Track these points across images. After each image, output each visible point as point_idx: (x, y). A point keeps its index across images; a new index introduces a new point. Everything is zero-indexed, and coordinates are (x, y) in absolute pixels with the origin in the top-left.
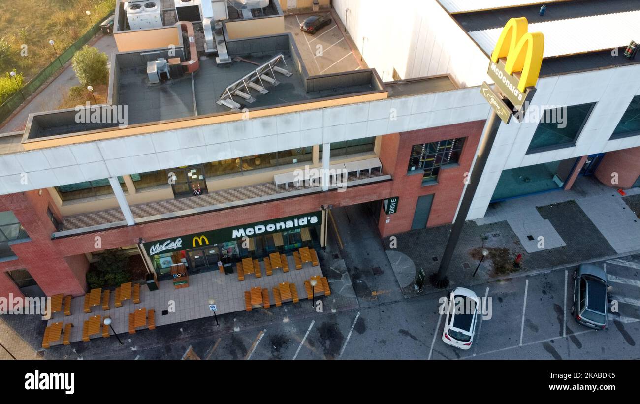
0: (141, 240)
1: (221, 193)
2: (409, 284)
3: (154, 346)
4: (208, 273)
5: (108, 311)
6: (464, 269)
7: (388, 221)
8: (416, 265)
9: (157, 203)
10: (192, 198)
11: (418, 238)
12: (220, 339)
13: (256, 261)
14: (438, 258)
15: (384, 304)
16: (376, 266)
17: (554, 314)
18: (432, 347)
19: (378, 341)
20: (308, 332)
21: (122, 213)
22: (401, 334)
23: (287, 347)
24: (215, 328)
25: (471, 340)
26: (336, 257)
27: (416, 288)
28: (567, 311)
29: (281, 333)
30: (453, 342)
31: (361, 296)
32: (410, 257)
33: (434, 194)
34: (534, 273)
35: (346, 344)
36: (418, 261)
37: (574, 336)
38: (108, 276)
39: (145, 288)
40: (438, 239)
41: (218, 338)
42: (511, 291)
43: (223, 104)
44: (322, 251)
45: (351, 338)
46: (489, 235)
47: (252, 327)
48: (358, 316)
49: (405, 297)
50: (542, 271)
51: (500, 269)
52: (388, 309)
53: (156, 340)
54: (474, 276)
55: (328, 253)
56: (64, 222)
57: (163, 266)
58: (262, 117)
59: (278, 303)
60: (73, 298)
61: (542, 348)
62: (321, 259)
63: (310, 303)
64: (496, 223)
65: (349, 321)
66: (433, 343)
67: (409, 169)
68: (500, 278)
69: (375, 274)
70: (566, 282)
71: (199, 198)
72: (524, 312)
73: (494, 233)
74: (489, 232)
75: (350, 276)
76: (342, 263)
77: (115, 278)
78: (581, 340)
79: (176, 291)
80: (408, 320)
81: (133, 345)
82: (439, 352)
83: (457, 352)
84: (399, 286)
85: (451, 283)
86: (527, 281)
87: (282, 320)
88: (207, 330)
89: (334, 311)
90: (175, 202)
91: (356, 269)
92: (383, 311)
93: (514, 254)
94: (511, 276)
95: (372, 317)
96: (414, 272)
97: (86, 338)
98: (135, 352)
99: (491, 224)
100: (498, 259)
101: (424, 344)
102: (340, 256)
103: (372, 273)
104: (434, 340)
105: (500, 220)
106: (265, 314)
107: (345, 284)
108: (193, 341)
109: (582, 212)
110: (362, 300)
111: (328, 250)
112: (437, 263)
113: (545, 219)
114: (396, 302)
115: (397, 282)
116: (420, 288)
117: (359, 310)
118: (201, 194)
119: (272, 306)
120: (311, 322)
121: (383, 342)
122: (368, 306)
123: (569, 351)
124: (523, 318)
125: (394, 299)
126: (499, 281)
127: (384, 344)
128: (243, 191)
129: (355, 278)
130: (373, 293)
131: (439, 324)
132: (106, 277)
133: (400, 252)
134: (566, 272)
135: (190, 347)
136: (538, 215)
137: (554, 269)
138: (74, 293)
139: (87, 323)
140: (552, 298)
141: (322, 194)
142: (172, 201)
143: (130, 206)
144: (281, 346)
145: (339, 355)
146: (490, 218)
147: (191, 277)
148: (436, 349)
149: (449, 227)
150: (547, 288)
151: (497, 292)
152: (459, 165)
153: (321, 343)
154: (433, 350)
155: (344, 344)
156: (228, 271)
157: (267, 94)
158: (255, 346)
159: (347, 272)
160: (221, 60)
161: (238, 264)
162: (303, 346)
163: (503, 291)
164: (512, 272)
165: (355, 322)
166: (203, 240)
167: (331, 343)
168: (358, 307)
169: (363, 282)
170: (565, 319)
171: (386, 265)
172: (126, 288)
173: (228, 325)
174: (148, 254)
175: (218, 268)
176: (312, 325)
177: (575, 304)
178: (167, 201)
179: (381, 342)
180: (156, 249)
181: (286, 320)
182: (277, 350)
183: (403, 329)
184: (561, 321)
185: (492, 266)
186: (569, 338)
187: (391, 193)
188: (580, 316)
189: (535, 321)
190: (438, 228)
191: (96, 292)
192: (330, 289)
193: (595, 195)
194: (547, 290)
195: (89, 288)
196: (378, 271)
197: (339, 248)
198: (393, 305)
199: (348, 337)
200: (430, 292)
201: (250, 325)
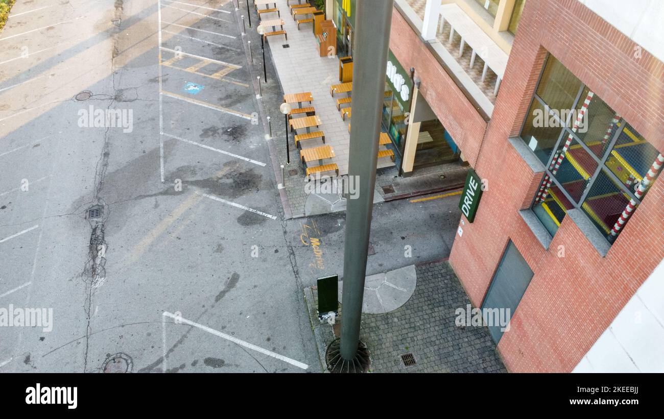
8: (388, 317)
12: (247, 86)
14: (412, 366)
15: (293, 253)
16: (377, 248)
19: (222, 242)
20: (247, 159)
22: (230, 276)
23: (228, 141)
26: (387, 190)
29: (249, 134)
31: (309, 223)
32: (406, 306)
35: (223, 201)
36: (396, 320)
41: (249, 84)
44: (396, 173)
45: (231, 207)
47: (261, 109)
48: (270, 216)
49: (307, 289)
52: (281, 259)
55: (394, 180)
65: (262, 205)
66: (205, 328)
80: (257, 289)
81: (247, 33)
82: (185, 336)
87: (269, 134)
89: (280, 186)
92: (276, 251)
95: (267, 235)
101: (206, 311)
102: (390, 195)
108: (248, 67)
110: (302, 224)
114: (296, 273)
117: (281, 218)
120: (263, 162)
121: (220, 249)
122: (288, 230)
125: (303, 272)
127: (215, 249)
130: (318, 240)
133: (414, 288)
135: (241, 67)
144: (230, 135)
145: (208, 194)
148: (192, 333)
153: (230, 174)
154: (192, 327)
155: (222, 198)
158: (233, 114)
165: (260, 213)
167: (227, 184)
168: (287, 216)
169: (339, 229)
171: (380, 265)
173: (265, 89)
176: (260, 164)
179: (220, 245)
181: (268, 137)
182: (225, 132)
183: (240, 279)
187: (476, 157)
198: (289, 267)
199: (233, 204)
200: (318, 338)
201: (264, 107)
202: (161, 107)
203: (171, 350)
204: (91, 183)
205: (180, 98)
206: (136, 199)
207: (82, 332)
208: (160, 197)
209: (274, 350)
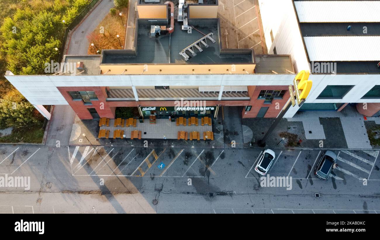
0: (140, 106)
1: (175, 90)
2: (248, 142)
3: (140, 146)
4: (164, 120)
5: (123, 128)
6: (274, 140)
7: (246, 113)
8: (254, 134)
9: (148, 90)
10: (162, 90)
11: (258, 122)
12: (165, 149)
13: (185, 119)
14: (264, 133)
15: (235, 149)
16: (236, 131)
17: (307, 169)
18: (250, 171)
19: (228, 164)
20: (201, 154)
21: (133, 92)
22: (238, 163)
23: (191, 158)
24: (164, 144)
25: (266, 172)
26: (220, 123)
27: (251, 144)
28: (313, 169)
29: (190, 152)
30: (258, 171)
31: (226, 143)
32: (252, 130)
33: (269, 107)
34: (305, 149)
35: (215, 162)
37: (311, 180)
38: (124, 113)
39: (138, 121)
40: (267, 124)
41: (165, 148)
42: (292, 155)
43: (181, 55)
44: (214, 119)
45: (217, 160)
46: (292, 127)
47: (179, 147)
48: (223, 151)
49: (245, 148)
50: (309, 149)
51: (290, 144)
52: (236, 151)
53: (141, 144)
54: (278, 144)
55: (216, 121)
56: (110, 91)
57: (146, 114)
58: (196, 74)
59: (191, 139)
60: (110, 119)
61: (296, 181)
62: (213, 123)
63: (204, 142)
64: (297, 122)
65: (218, 153)
67: (259, 97)
68: (289, 148)
69: (234, 135)
70: (318, 156)
71: (165, 91)
72: (294, 165)
73: (294, 126)
74: (292, 125)
75: (224, 133)
76: (222, 127)
77: (127, 114)
78: (314, 182)
79: (151, 125)
80: (243, 158)
81: (132, 144)
82: (252, 174)
83: (260, 175)
84: (244, 142)
85: (267, 146)
86: (301, 152)
87: (191, 146)
88: (161, 144)
89: (213, 147)
90: (155, 91)
91: (227, 130)
92: (234, 152)
93: (299, 138)
94: (295, 148)
95: (228, 153)
96: (251, 137)
97: (114, 138)
98: (132, 147)
99: (294, 122)
100: (291, 139)
101: (246, 169)
102: (221, 123)
103: (234, 134)
104: (251, 168)
105: (299, 121)
106: (185, 142)
107: (221, 136)
108: (154, 147)
109: (340, 124)
110: (226, 145)
111: (217, 119)
112: (263, 135)
113: (321, 124)
114: (240, 149)
115: (243, 140)
116: (252, 146)
117: (224, 149)
118: (166, 89)
119: (189, 140)
121: (230, 164)
122: (228, 148)
123: (307, 185)
124: (293, 168)
125: (240, 147)
126: (288, 149)
128: (184, 91)
129: (225, 134)
131: (255, 162)
132: (123, 113)
133: (248, 127)
134: (320, 151)
135: (154, 150)
136: (318, 122)
137: (315, 149)
138: (110, 118)
139: (115, 131)
140: (309, 162)
141: (218, 101)
142: (154, 90)
143: (136, 89)
144: (189, 157)
145: (211, 165)
146: (295, 118)
147: (157, 120)
148: (251, 172)
149: (274, 119)
150: (308, 157)
151: (285, 154)
152: (283, 99)
153: (205, 159)
154: (250, 172)
155: (214, 162)
156: (172, 121)
157: (202, 52)
158: (179, 155)
159: (223, 131)
160: (184, 28)
161: (177, 119)
162: (198, 159)
163: (288, 154)
164: (295, 146)
165: (221, 153)
166: (164, 109)
167: (209, 160)
168: (223, 148)
169: (229, 137)
170: (310, 172)
171: (241, 132)
172: (131, 120)
173: (169, 144)
174: (142, 110)
175: (168, 118)
176: (203, 151)
177: (317, 167)
178: (152, 90)
179: (229, 164)
180: (146, 109)
181: (193, 147)
182: (187, 158)
183: (240, 161)
184: (308, 172)
185: (287, 142)
186: (309, 180)
187: (248, 105)
188: (316, 173)
189: (297, 170)
190: (269, 119)
191: (119, 120)
192: (214, 137)
193: (351, 117)
194: (308, 158)
195: (116, 117)
196: (236, 134)
197: (222, 119)
198: (239, 150)
199: (217, 159)
200: (256, 148)
201: (178, 146)
202: (169, 176)
203: (255, 176)
204: (200, 197)
205: (166, 170)
206: (209, 184)
207: (248, 195)
208: (210, 178)
209: (258, 157)
